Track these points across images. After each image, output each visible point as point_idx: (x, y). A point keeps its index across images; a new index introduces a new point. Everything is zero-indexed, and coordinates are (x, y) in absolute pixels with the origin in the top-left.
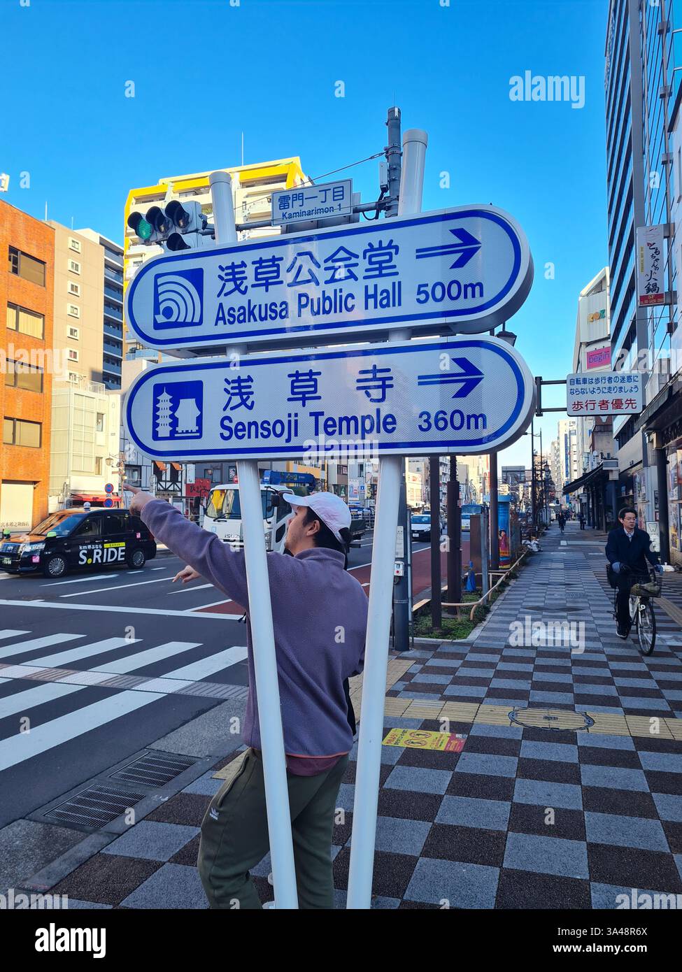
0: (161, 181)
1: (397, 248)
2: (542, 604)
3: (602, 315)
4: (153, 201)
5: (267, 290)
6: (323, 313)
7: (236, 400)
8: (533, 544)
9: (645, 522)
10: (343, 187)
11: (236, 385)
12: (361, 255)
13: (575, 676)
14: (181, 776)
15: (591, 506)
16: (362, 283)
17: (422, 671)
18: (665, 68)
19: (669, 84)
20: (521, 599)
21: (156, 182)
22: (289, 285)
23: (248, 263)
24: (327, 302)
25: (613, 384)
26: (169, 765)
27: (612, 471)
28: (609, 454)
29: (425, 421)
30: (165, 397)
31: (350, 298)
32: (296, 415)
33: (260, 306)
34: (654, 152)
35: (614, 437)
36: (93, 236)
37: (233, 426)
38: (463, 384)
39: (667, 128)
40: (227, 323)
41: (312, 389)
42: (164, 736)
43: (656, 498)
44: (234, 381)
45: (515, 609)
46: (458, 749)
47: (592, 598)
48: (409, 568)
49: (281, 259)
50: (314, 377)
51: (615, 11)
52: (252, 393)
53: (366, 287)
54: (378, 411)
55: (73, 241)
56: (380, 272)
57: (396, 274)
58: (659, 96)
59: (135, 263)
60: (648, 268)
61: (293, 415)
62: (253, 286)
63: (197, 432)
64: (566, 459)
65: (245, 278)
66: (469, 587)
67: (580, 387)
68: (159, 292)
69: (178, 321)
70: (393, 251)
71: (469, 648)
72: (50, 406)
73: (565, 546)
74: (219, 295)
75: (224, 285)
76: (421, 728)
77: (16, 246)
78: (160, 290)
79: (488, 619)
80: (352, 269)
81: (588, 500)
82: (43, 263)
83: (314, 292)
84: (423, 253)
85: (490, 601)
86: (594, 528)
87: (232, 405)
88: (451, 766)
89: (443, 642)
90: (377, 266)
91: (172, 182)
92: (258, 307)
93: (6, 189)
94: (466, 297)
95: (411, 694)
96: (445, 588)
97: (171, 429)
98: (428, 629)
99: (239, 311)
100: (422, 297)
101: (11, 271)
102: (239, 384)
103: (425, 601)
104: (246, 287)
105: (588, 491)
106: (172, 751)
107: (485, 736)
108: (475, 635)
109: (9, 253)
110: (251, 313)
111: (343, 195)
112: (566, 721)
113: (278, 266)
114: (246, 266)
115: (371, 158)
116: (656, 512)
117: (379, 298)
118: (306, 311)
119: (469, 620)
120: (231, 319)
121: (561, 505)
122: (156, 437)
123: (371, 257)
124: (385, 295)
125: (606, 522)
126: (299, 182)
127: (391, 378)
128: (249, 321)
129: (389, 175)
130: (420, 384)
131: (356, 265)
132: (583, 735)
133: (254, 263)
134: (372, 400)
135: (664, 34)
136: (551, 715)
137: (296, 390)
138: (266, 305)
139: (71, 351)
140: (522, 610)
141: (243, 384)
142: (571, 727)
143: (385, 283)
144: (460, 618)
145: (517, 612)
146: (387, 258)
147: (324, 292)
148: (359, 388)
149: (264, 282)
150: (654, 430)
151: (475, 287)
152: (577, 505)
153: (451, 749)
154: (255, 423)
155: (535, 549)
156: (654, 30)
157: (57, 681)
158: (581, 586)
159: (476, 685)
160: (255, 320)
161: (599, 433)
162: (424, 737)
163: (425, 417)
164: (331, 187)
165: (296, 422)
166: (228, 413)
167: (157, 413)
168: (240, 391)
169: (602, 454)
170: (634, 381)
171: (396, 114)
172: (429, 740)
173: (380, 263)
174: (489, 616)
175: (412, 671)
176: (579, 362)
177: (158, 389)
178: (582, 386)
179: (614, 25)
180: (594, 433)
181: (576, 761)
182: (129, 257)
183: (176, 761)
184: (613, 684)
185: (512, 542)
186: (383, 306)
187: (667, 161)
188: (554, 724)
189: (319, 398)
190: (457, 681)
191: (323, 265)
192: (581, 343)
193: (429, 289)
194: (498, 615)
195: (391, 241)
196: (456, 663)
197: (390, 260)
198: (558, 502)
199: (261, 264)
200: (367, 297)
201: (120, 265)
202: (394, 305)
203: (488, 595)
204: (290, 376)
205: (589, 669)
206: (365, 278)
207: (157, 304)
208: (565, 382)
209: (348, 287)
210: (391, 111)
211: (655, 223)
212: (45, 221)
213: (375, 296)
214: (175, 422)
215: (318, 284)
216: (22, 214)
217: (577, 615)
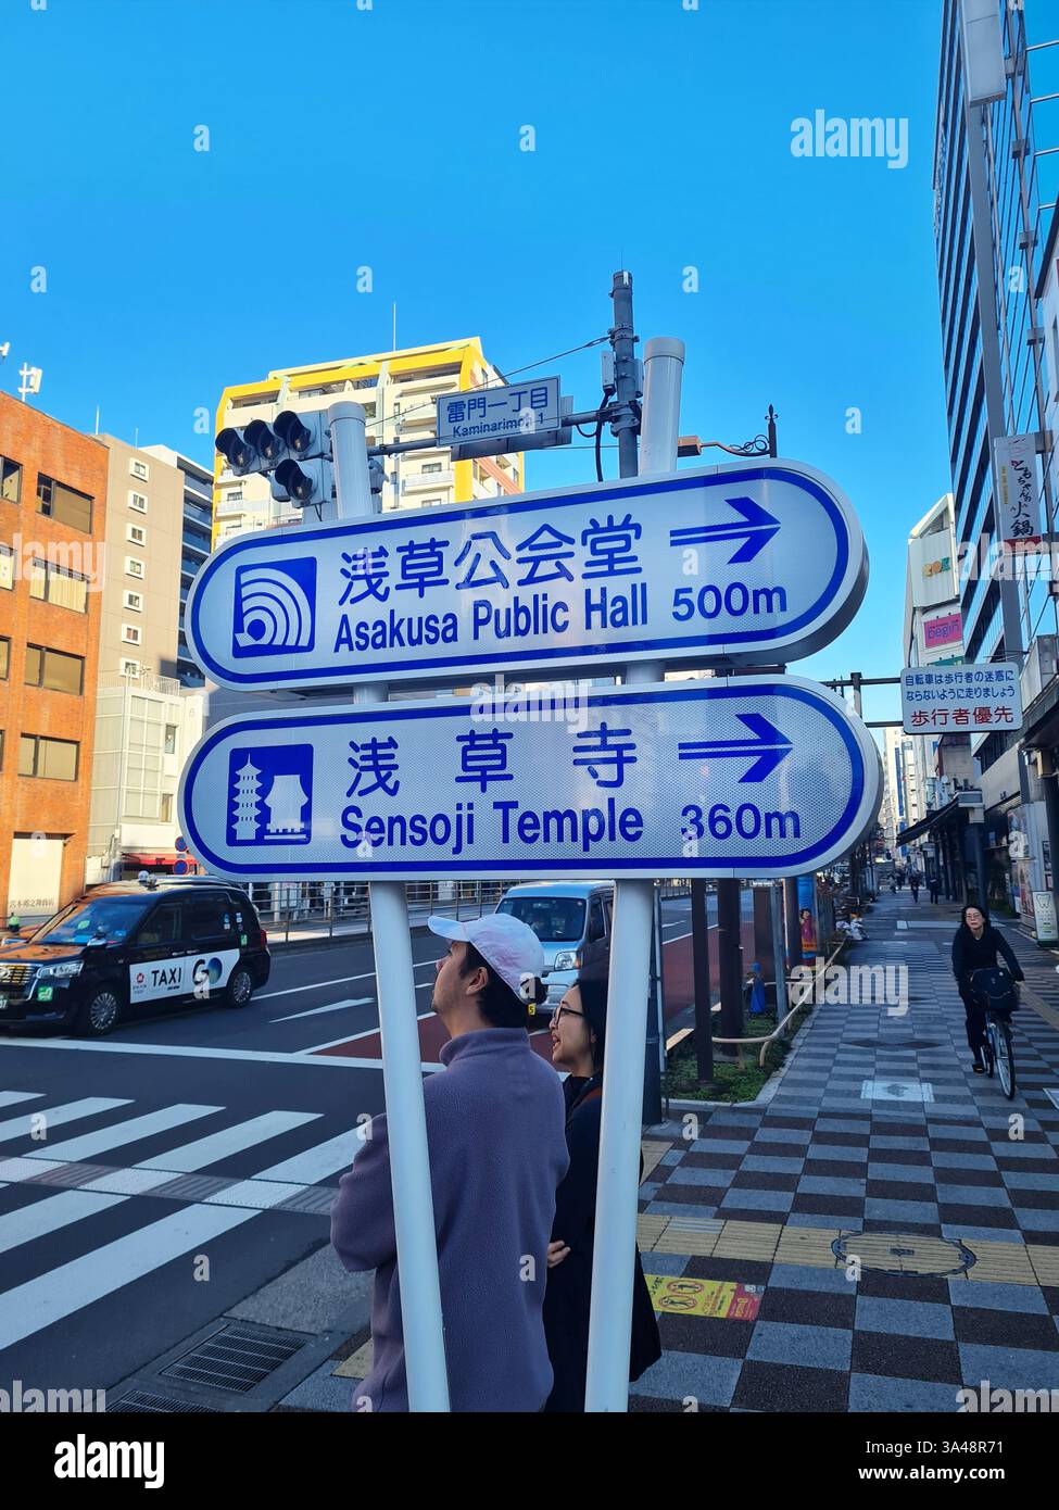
0: (272, 374)
1: (638, 528)
2: (874, 1036)
3: (945, 565)
4: (259, 403)
5: (421, 595)
6: (516, 635)
7: (369, 779)
8: (853, 928)
9: (1031, 892)
10: (546, 388)
11: (369, 752)
12: (578, 540)
13: (937, 1170)
14: (281, 1369)
15: (941, 863)
16: (580, 585)
17: (684, 1163)
18: (1025, 205)
19: (1033, 228)
20: (839, 1026)
21: (264, 377)
22: (458, 587)
23: (391, 550)
24: (522, 616)
25: (974, 685)
26: (260, 1349)
27: (973, 808)
28: (966, 781)
29: (692, 821)
30: (249, 771)
31: (560, 611)
32: (470, 806)
33: (410, 620)
34: (1013, 330)
35: (973, 753)
36: (168, 456)
37: (362, 823)
38: (758, 758)
39: (1033, 294)
40: (355, 647)
41: (498, 762)
42: (254, 1293)
43: (1045, 853)
44: (365, 747)
45: (832, 1045)
46: (751, 1315)
47: (952, 1023)
48: (659, 983)
49: (446, 544)
50: (500, 741)
51: (945, 124)
52: (395, 767)
53: (588, 592)
54: (611, 802)
55: (137, 464)
56: (611, 567)
57: (638, 570)
58: (1017, 246)
59: (230, 495)
60: (1015, 499)
61: (465, 806)
62: (399, 587)
63: (303, 832)
64: (899, 787)
65: (386, 574)
66: (756, 1005)
67: (922, 688)
68: (243, 596)
69: (274, 643)
70: (632, 533)
71: (759, 1118)
72: (93, 716)
73: (903, 930)
74: (341, 602)
75: (351, 585)
76: (686, 1274)
77: (49, 473)
78: (245, 592)
79: (788, 1064)
80: (563, 561)
81: (937, 853)
82: (90, 498)
83: (501, 599)
84: (681, 538)
85: (790, 1031)
86: (948, 898)
87: (361, 786)
88: (738, 1351)
89: (717, 1107)
90: (606, 557)
91: (289, 376)
92: (406, 622)
93: (37, 389)
94: (756, 611)
95: (666, 1206)
96: (717, 1007)
97: (259, 826)
98: (690, 1082)
99: (374, 628)
100: (683, 610)
101: (40, 510)
102: (375, 752)
103: (685, 1032)
104: (387, 590)
105: (936, 838)
106: (267, 1321)
107: (793, 1287)
108: (768, 1093)
109: (38, 484)
110: (395, 632)
111: (546, 400)
112: (930, 1257)
113: (440, 555)
114: (386, 555)
115: (588, 346)
116: (1046, 876)
117: (610, 610)
118: (487, 631)
119: (757, 1066)
120: (362, 642)
121: (894, 860)
122: (232, 839)
123: (594, 542)
124: (619, 605)
125: (968, 891)
126: (480, 379)
127: (631, 747)
128: (392, 645)
129: (617, 370)
130: (682, 757)
131: (571, 555)
132: (957, 1283)
133: (400, 549)
134: (601, 784)
135: (1022, 159)
136: (904, 1246)
137: (470, 764)
138: (420, 619)
139: (129, 629)
140: (842, 1046)
141: (380, 752)
142: (937, 1270)
143: (619, 586)
144: (744, 1062)
145: (834, 1051)
146: (622, 543)
147: (516, 599)
148: (576, 762)
149: (417, 580)
150: (1038, 747)
151: (771, 595)
152: (918, 860)
153: (738, 1315)
154: (400, 819)
155: (857, 936)
156: (1005, 151)
157: (82, 1187)
158: (936, 1001)
159: (773, 1188)
160: (402, 643)
161: (949, 748)
162: (691, 1290)
163: (692, 814)
164: (528, 388)
165: (470, 817)
166: (355, 800)
167: (236, 799)
168: (376, 762)
169: (955, 780)
170: (1008, 679)
171: (626, 281)
172: (700, 1298)
173: (610, 552)
174: (790, 1058)
175: (667, 1163)
176: (912, 638)
177: (238, 758)
178: (926, 687)
179: (944, 145)
180: (941, 748)
181: (950, 1337)
182: (220, 486)
183: (272, 1341)
184: (1001, 1184)
185: (821, 927)
186: (616, 624)
187: (1035, 340)
188: (908, 1264)
189: (509, 777)
190: (744, 1181)
191: (516, 555)
192: (915, 609)
193: (694, 597)
194: (804, 1056)
195: (628, 517)
196: (738, 1147)
197: (627, 548)
198: (889, 856)
199: (411, 552)
200: (590, 608)
201: (206, 498)
202: (635, 623)
203: (786, 1023)
204: (460, 739)
205: (960, 1155)
206: (586, 576)
207: (239, 615)
208: (897, 680)
209: (557, 590)
210: (618, 277)
211: (1021, 431)
212: (96, 435)
213: (602, 607)
214: (264, 815)
215: (506, 586)
216: (58, 426)
217: (932, 1054)
